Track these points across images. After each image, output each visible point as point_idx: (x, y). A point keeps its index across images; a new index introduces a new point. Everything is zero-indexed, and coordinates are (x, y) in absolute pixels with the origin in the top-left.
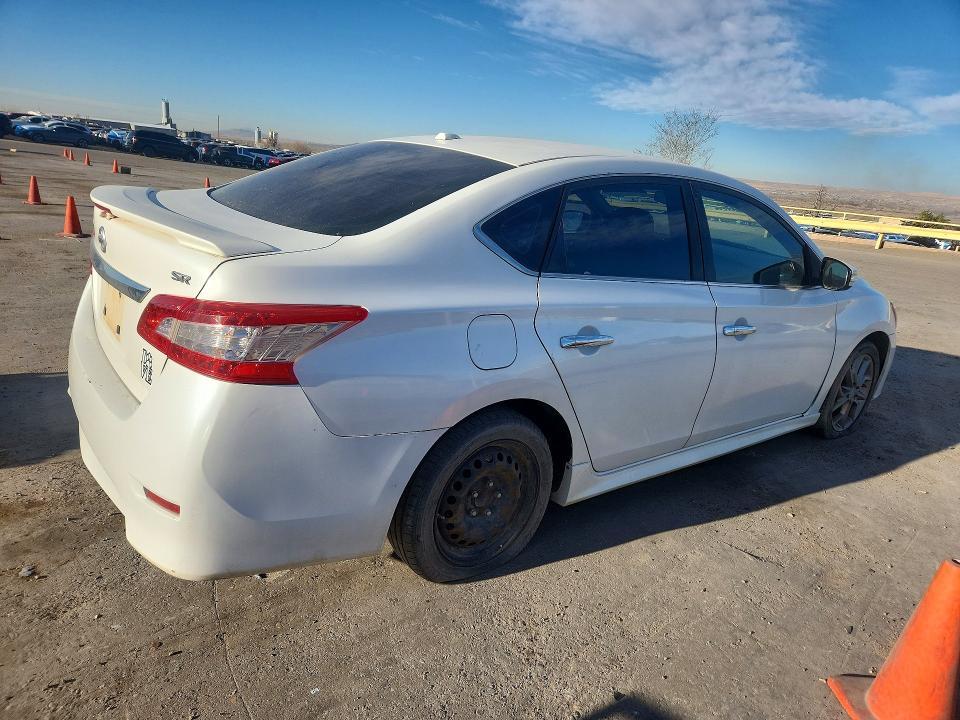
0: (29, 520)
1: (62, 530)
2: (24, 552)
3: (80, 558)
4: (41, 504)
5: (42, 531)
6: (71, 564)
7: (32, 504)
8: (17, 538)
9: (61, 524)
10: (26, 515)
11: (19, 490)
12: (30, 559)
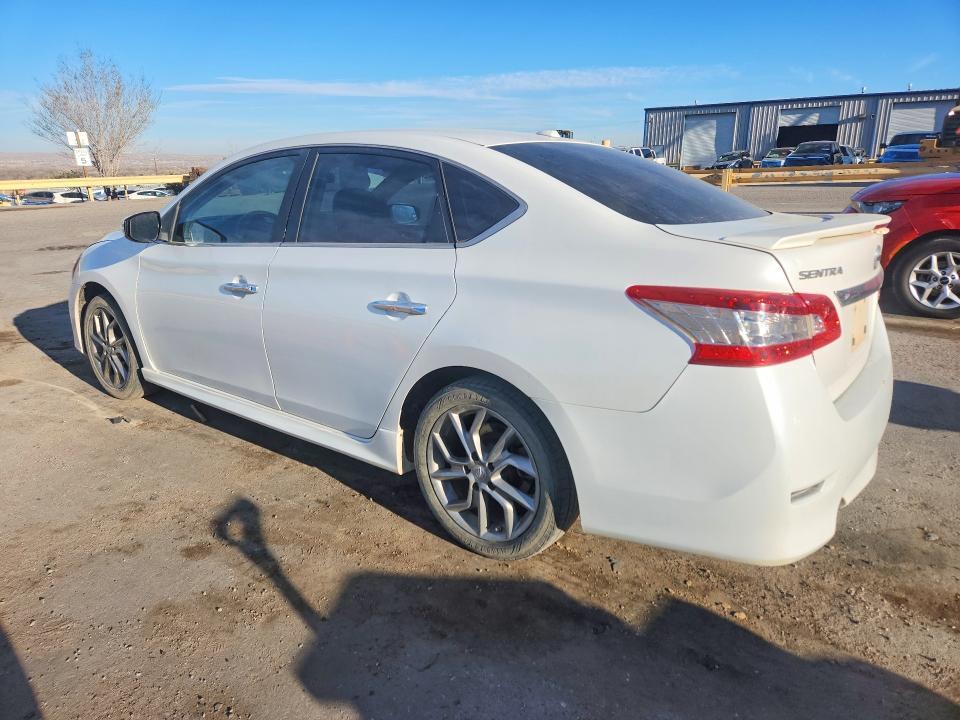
0: (910, 585)
1: (884, 558)
2: (928, 554)
3: (883, 527)
4: (888, 597)
5: (903, 566)
6: (894, 527)
7: (897, 602)
8: (929, 570)
9: (882, 564)
10: (910, 592)
11: (904, 630)
12: (926, 546)
